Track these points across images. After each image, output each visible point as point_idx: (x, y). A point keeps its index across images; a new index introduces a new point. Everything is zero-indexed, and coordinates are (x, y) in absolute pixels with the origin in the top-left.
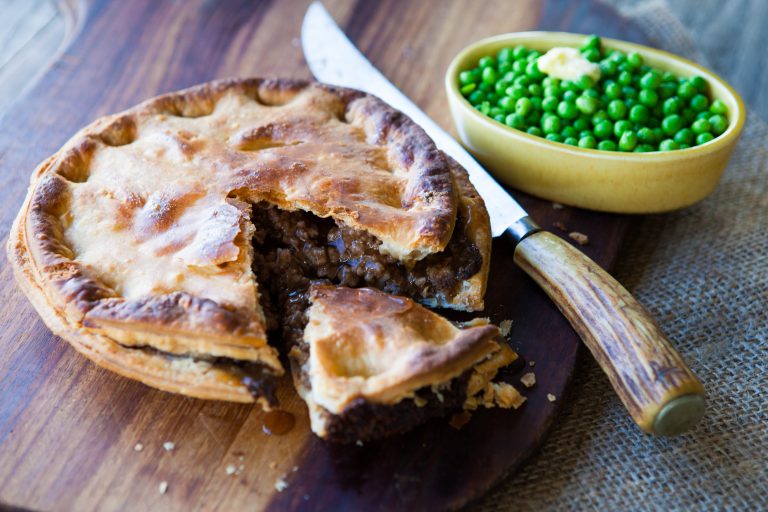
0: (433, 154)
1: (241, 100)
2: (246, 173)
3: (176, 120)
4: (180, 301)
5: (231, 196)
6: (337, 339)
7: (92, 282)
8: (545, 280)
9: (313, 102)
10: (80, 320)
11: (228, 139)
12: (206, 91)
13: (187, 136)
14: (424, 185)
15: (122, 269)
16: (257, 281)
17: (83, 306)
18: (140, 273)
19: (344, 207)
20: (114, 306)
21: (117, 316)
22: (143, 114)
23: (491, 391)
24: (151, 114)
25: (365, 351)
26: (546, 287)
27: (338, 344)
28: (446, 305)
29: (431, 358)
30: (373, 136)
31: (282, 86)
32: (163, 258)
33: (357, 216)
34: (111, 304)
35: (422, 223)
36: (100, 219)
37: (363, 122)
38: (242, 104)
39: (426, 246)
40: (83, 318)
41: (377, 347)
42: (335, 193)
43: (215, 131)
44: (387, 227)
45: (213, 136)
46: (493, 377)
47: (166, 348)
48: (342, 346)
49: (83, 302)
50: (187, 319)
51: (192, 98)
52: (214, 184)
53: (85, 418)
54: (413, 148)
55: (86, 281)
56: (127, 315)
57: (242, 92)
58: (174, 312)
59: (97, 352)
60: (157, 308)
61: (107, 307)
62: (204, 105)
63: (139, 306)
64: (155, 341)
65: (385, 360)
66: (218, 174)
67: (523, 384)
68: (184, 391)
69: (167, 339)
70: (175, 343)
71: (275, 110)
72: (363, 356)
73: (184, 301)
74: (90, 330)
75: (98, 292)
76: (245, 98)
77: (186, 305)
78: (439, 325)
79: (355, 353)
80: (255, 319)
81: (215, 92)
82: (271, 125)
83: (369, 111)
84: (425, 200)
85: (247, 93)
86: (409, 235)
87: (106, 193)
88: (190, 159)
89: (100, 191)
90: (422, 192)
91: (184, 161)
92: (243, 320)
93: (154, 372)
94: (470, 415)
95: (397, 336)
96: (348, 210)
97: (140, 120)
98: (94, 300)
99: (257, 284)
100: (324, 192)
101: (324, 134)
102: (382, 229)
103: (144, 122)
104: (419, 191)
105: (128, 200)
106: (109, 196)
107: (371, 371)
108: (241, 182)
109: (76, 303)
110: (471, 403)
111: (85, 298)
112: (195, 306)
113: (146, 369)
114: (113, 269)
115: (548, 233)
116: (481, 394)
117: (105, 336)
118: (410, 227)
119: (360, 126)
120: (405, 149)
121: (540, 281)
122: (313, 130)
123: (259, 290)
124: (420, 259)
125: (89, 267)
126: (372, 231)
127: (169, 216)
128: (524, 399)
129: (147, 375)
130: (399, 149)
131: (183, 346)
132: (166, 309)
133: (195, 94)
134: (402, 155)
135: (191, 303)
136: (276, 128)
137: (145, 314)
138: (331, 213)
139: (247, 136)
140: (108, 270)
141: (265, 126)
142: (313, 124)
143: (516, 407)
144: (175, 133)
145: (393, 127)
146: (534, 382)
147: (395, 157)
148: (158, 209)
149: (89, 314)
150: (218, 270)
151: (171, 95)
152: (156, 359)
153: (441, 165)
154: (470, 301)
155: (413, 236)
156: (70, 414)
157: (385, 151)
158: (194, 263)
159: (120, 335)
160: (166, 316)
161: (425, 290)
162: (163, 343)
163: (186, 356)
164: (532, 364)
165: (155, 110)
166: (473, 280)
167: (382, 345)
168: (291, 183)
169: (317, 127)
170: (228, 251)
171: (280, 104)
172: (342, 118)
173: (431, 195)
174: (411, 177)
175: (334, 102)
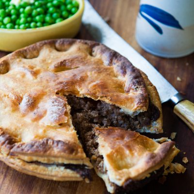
0: (134, 70)
1: (50, 50)
2: (61, 83)
3: (25, 60)
4: (49, 142)
5: (57, 93)
6: (114, 153)
7: (10, 136)
8: (188, 120)
9: (79, 49)
10: (8, 153)
11: (48, 67)
12: (35, 47)
13: (32, 68)
14: (134, 83)
15: (20, 129)
16: (75, 130)
17: (8, 147)
18: (27, 130)
19: (104, 95)
20: (21, 146)
21: (24, 151)
22: (12, 59)
23: (172, 167)
24: (15, 58)
25: (126, 157)
26: (188, 124)
27: (115, 155)
28: (147, 131)
29: (154, 159)
30: (106, 62)
31: (65, 43)
32: (35, 123)
33: (110, 99)
34: (20, 146)
35: (137, 100)
36: (5, 108)
37: (101, 56)
38: (51, 52)
39: (139, 110)
40: (9, 152)
41: (130, 155)
42: (99, 89)
43: (42, 64)
44: (123, 103)
45: (42, 67)
46: (172, 161)
47: (46, 162)
48: (116, 157)
49: (8, 146)
50: (53, 150)
51: (30, 51)
52: (49, 89)
53: (13, 192)
54: (125, 67)
55: (8, 136)
56: (28, 150)
57: (49, 46)
58: (47, 147)
59: (17, 165)
60: (40, 145)
61: (18, 147)
62: (35, 53)
63: (32, 146)
64: (41, 160)
65: (135, 161)
66: (49, 84)
67: (183, 163)
68: (55, 179)
69: (46, 159)
70: (49, 160)
71: (64, 53)
72: (125, 159)
73: (50, 142)
74: (13, 157)
75: (13, 140)
76: (51, 49)
77: (51, 144)
78: (150, 142)
79: (122, 159)
80: (80, 147)
81: (39, 47)
82: (65, 61)
83: (103, 52)
84: (135, 90)
85: (51, 47)
86: (132, 105)
87: (5, 96)
88: (36, 78)
89: (3, 95)
90: (133, 86)
91: (34, 79)
92: (75, 148)
93: (42, 172)
94: (166, 177)
95: (137, 150)
96: (106, 97)
97: (10, 61)
98: (12, 144)
99: (76, 131)
100: (94, 89)
101: (87, 63)
102: (121, 104)
103: (12, 62)
104: (132, 86)
105: (15, 98)
106: (7, 97)
107: (129, 166)
108: (60, 87)
109: (6, 146)
110: (166, 172)
111: (8, 143)
112: (55, 144)
113: (38, 171)
114: (16, 129)
115: (187, 101)
116: (168, 168)
117: (19, 159)
118: (132, 102)
119: (100, 58)
120: (122, 68)
121: (185, 121)
122: (82, 62)
123: (78, 133)
124: (137, 114)
125: (6, 129)
126: (117, 105)
127: (33, 104)
128: (185, 169)
129: (39, 174)
130: (119, 68)
131: (52, 161)
132: (44, 146)
133: (31, 49)
134: (121, 71)
135: (53, 143)
136: (67, 61)
137: (36, 149)
138: (99, 99)
139: (56, 66)
140: (14, 130)
141: (63, 61)
142: (82, 59)
143: (183, 173)
144: (27, 67)
145: (114, 58)
146: (188, 161)
147: (118, 71)
148: (29, 101)
149: (12, 151)
150: (59, 126)
151: (21, 49)
152: (41, 167)
153: (138, 74)
154: (158, 130)
155: (134, 106)
156: (6, 191)
157: (113, 68)
158: (49, 125)
159: (26, 158)
160: (44, 150)
161: (138, 126)
162: (44, 160)
163: (53, 164)
164: (185, 153)
165: (16, 57)
166: (158, 121)
167: (133, 154)
168: (80, 86)
169: (83, 60)
170: (63, 118)
171: (65, 50)
172: (91, 54)
173: (137, 87)
174: (127, 80)
175: (87, 48)
